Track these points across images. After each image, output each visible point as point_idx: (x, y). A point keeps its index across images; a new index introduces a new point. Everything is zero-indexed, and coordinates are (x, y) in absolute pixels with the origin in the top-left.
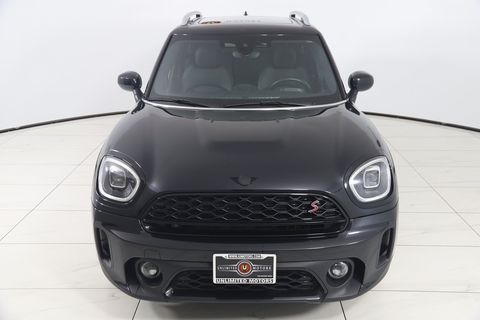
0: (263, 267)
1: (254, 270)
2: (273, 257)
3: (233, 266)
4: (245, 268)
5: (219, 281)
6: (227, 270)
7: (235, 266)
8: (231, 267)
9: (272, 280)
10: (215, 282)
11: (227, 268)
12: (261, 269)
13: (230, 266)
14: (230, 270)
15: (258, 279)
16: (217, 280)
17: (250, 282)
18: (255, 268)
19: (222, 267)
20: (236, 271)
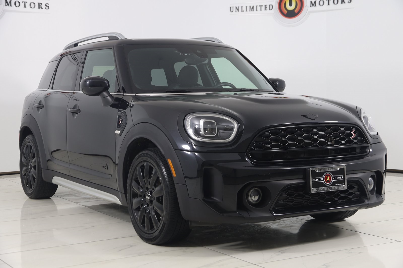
0: (338, 177)
1: (334, 180)
2: (344, 168)
3: (321, 178)
4: (328, 179)
5: (314, 191)
6: (318, 181)
8: (320, 179)
11: (318, 180)
13: (320, 178)
14: (320, 181)
15: (337, 187)
18: (334, 178)
19: (315, 179)
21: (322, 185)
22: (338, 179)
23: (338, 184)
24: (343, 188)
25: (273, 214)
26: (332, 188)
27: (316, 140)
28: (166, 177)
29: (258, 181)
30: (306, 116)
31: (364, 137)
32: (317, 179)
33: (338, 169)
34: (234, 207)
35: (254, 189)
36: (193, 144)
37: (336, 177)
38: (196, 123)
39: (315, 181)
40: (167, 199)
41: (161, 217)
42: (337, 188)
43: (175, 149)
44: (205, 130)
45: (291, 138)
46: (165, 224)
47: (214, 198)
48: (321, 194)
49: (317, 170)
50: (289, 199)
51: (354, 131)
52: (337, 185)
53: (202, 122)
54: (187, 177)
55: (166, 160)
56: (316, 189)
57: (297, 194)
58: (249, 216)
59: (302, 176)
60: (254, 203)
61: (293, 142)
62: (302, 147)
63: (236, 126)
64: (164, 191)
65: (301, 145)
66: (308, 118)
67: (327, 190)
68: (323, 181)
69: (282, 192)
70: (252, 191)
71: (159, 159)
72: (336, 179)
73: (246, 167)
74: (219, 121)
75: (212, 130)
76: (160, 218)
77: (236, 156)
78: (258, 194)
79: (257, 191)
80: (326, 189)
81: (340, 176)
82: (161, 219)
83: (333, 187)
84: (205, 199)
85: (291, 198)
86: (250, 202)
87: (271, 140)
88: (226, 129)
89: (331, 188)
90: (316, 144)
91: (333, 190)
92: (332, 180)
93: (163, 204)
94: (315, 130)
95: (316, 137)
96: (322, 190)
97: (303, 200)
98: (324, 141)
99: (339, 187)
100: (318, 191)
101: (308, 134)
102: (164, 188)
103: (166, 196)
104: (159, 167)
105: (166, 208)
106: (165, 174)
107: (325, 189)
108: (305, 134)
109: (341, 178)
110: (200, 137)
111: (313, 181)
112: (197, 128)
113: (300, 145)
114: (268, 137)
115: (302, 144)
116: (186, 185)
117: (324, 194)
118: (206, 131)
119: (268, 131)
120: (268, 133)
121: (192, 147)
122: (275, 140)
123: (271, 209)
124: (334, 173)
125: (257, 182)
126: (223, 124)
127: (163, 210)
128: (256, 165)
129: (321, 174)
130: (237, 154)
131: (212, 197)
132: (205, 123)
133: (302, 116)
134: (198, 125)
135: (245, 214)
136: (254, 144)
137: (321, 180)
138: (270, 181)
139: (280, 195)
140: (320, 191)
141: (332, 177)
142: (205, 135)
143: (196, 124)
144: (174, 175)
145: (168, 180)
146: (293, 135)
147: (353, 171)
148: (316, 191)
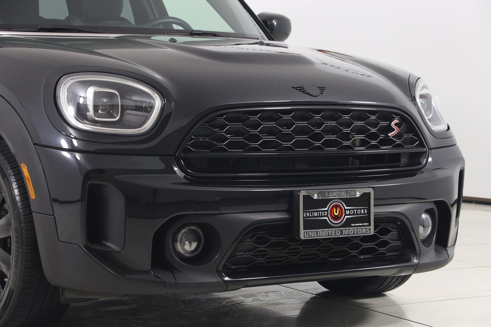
0: (357, 209)
1: (348, 215)
2: (370, 193)
3: (322, 211)
4: (336, 213)
5: (307, 235)
6: (316, 217)
7: (324, 211)
8: (321, 212)
9: (370, 230)
10: (302, 237)
11: (316, 214)
12: (355, 213)
13: (319, 211)
14: (320, 216)
15: (353, 229)
16: (304, 232)
17: (344, 234)
18: (349, 212)
19: (309, 212)
20: (326, 218)
21: (324, 225)
22: (357, 214)
23: (356, 225)
24: (367, 231)
25: (222, 277)
26: (344, 231)
27: (318, 137)
28: (18, 198)
29: (196, 212)
30: (301, 89)
31: (417, 135)
32: (314, 212)
33: (358, 195)
34: (146, 262)
35: (187, 228)
36: (72, 136)
37: (353, 209)
38: (81, 93)
39: (309, 217)
40: (17, 242)
41: (7, 278)
42: (354, 231)
43: (35, 144)
44: (96, 108)
45: (270, 132)
46: (13, 292)
47: (108, 244)
48: (323, 243)
49: (316, 195)
50: (258, 249)
51: (396, 121)
52: (353, 225)
53: (91, 91)
54: (55, 200)
55: (18, 166)
56: (312, 232)
57: (274, 240)
58: (175, 282)
59: (285, 206)
60: (187, 255)
61: (272, 138)
62: (289, 148)
63: (158, 103)
64: (13, 227)
65: (288, 144)
66: (304, 92)
67: (333, 235)
68: (327, 216)
69: (244, 235)
70: (185, 232)
71: (7, 163)
72: (354, 214)
73: (175, 183)
74: (125, 91)
75: (110, 110)
76: (6, 280)
77: (155, 163)
78: (198, 239)
79: (194, 231)
80: (332, 232)
81: (361, 209)
82: (6, 282)
83: (346, 230)
84: (89, 244)
85: (261, 248)
86: (180, 253)
87: (227, 133)
88: (138, 108)
89: (341, 231)
90: (317, 144)
91: (345, 235)
92: (346, 215)
93: (10, 254)
94: (318, 117)
95: (318, 131)
96: (323, 234)
97: (287, 253)
98: (334, 138)
99: (358, 229)
100: (314, 237)
101: (304, 123)
102: (12, 221)
103: (17, 237)
104: (5, 179)
105: (16, 262)
106: (16, 192)
107: (329, 233)
108: (297, 124)
109: (362, 212)
110: (86, 121)
111: (306, 217)
112: (83, 104)
113: (285, 144)
114: (222, 127)
115: (290, 144)
116: (53, 217)
117: (328, 242)
118: (100, 111)
119: (222, 115)
120: (222, 120)
121: (71, 143)
122: (237, 133)
123: (220, 268)
124: (350, 202)
125: (194, 214)
126: (135, 98)
127: (10, 265)
128: (192, 181)
129: (323, 203)
130: (157, 158)
131: (104, 242)
132: (96, 94)
133: (293, 87)
134: (84, 98)
135: (167, 277)
136: (193, 139)
137: (323, 214)
138: (220, 214)
139: (239, 242)
140: (320, 236)
141: (345, 210)
142: (97, 119)
143: (80, 97)
144: (32, 195)
145: (22, 205)
146: (272, 124)
147: (390, 199)
148: (311, 237)
